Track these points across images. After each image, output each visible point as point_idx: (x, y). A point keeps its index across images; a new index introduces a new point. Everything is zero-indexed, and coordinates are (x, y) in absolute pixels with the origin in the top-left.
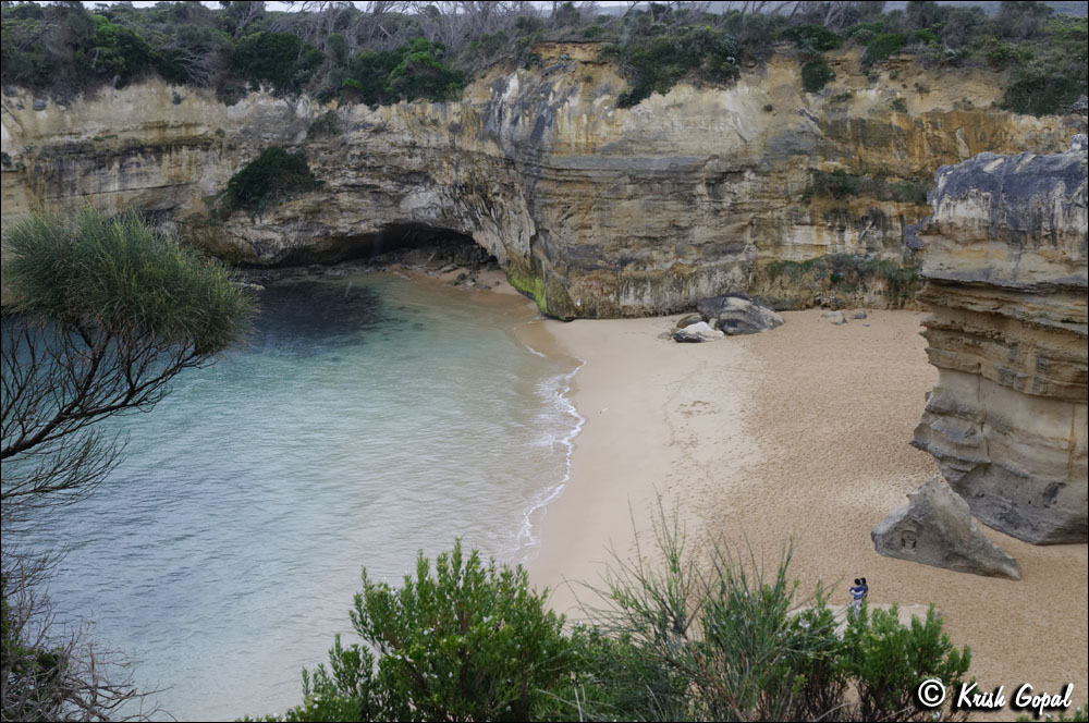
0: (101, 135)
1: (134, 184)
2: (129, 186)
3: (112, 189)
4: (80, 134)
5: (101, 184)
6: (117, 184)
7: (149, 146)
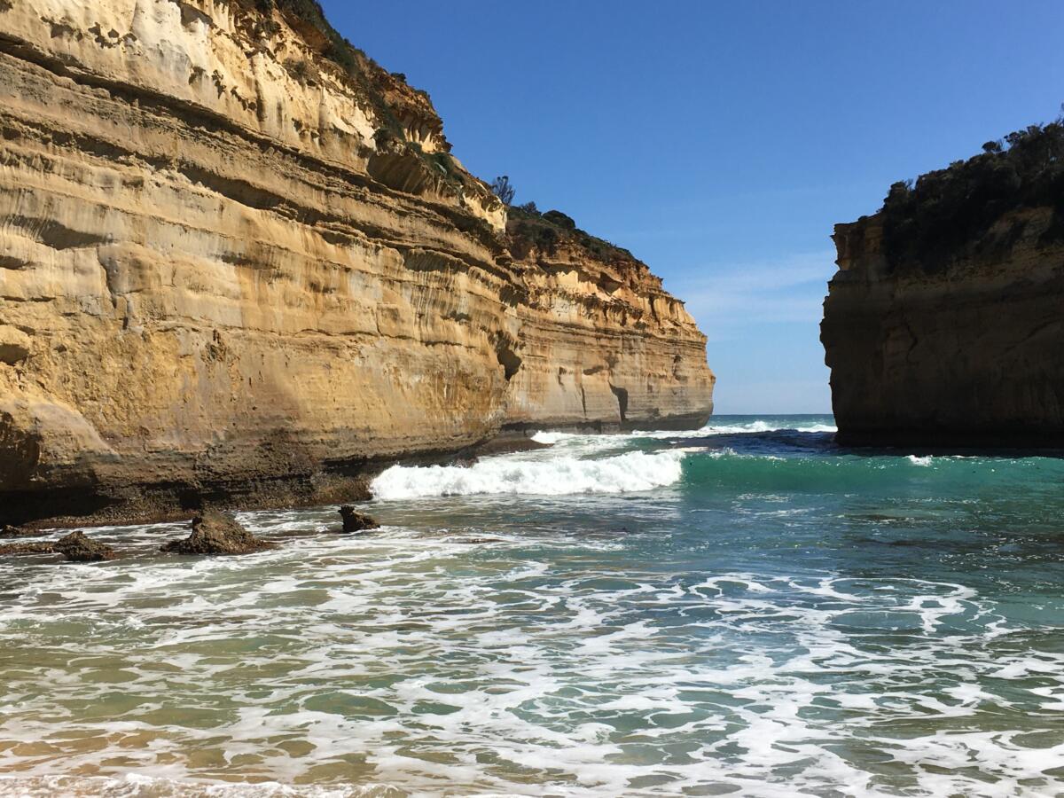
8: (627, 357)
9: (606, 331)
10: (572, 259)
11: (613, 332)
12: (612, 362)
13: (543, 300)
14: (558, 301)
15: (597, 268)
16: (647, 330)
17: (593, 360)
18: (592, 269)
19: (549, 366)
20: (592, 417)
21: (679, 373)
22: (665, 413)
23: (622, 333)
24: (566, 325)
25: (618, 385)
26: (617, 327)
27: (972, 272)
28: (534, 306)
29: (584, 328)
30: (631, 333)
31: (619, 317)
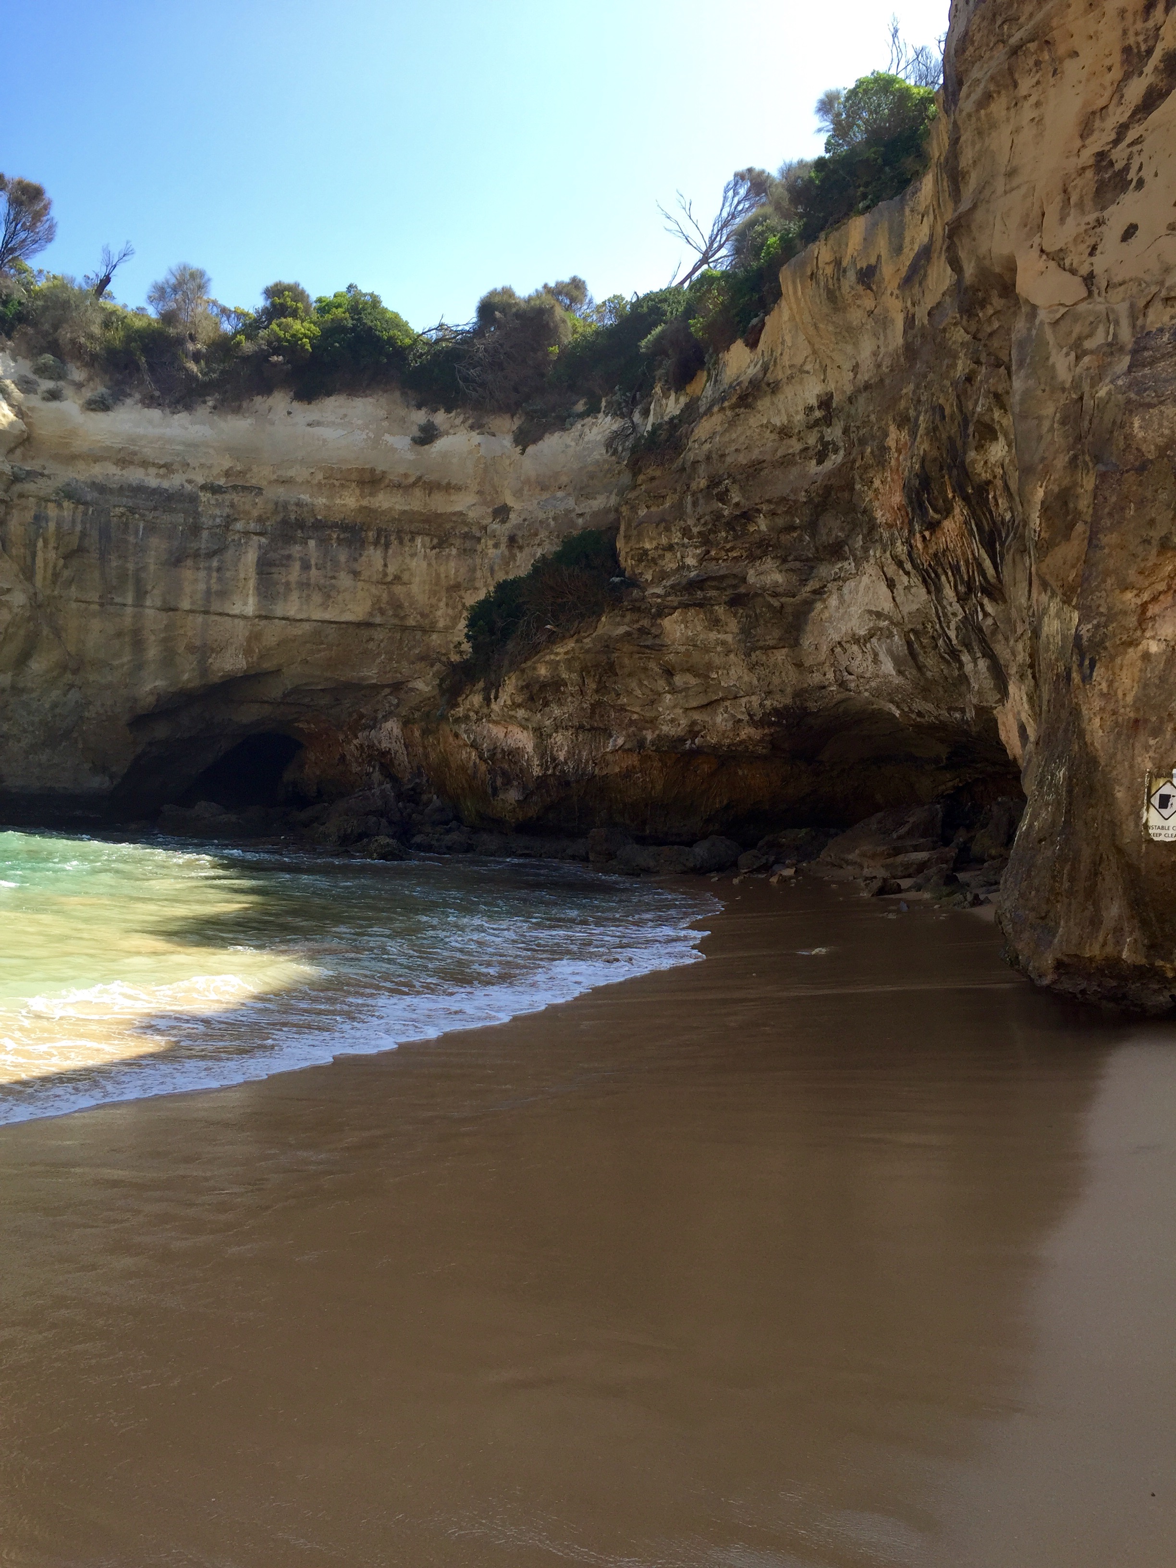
0: (222, 482)
1: (292, 607)
2: (279, 610)
3: (236, 610)
4: (170, 469)
5: (208, 592)
6: (251, 600)
7: (335, 525)
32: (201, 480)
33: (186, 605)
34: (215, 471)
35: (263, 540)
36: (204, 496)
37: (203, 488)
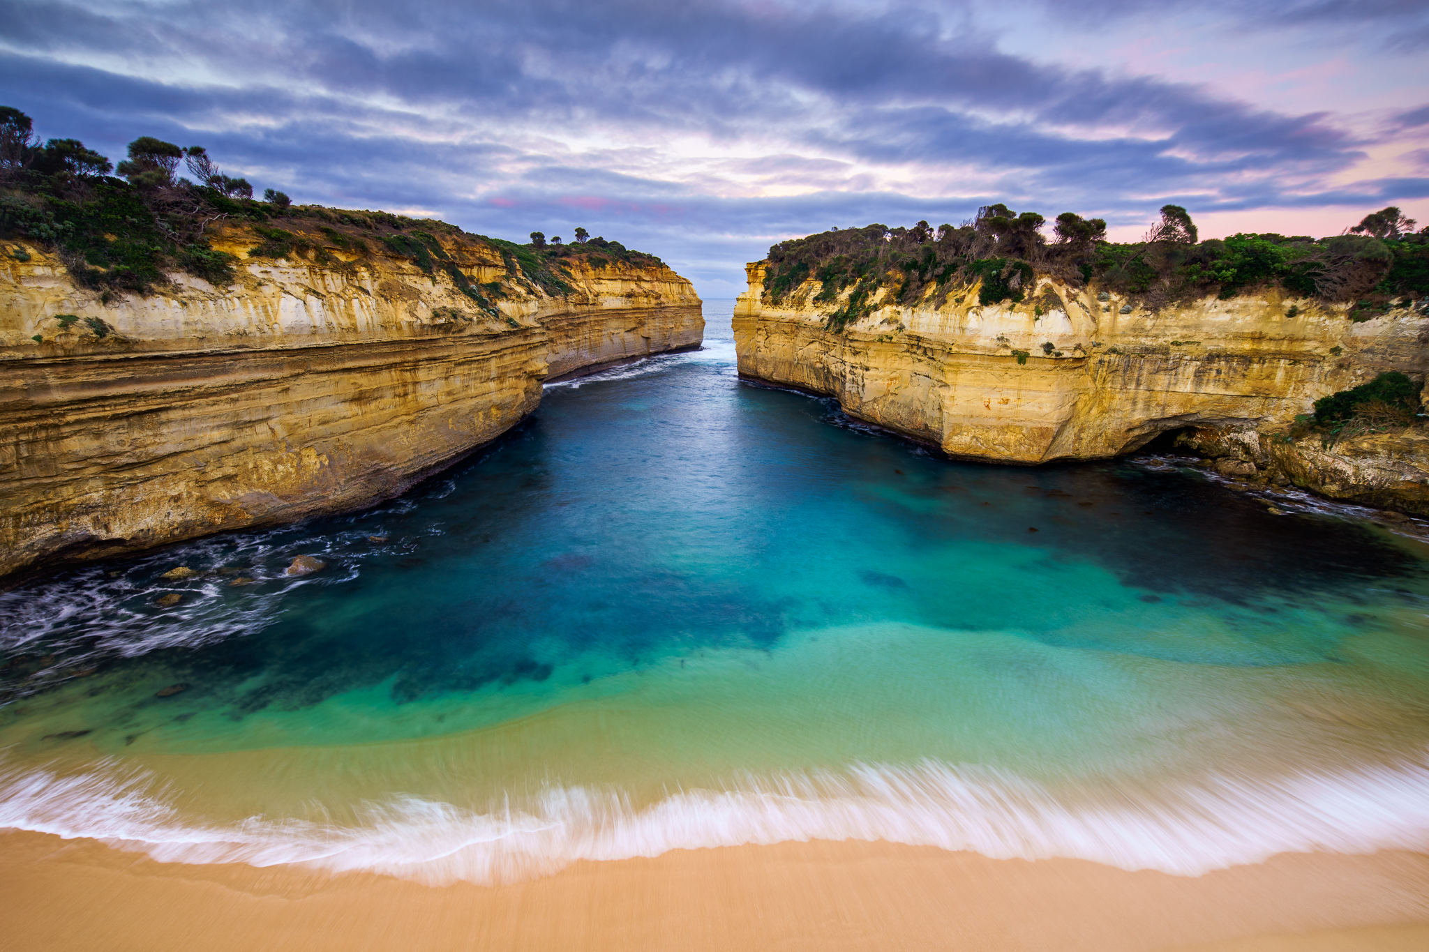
0: (1181, 340)
1: (1209, 389)
2: (1203, 390)
3: (1181, 389)
4: (1157, 336)
5: (1169, 384)
6: (1189, 386)
7: (1237, 356)
8: (650, 321)
9: (638, 309)
10: (617, 275)
11: (642, 309)
12: (641, 323)
13: (601, 299)
14: (608, 298)
15: (635, 273)
16: (663, 305)
17: (633, 325)
18: (632, 276)
19: (604, 333)
20: (629, 355)
21: (683, 324)
22: (674, 345)
23: (648, 308)
24: (614, 310)
25: (645, 336)
26: (646, 306)
27: (791, 307)
28: (594, 304)
29: (624, 310)
30: (653, 308)
31: (645, 300)
32: (1171, 341)
33: (1158, 388)
34: (1178, 336)
35: (1198, 363)
36: (1172, 347)
37: (1172, 343)
